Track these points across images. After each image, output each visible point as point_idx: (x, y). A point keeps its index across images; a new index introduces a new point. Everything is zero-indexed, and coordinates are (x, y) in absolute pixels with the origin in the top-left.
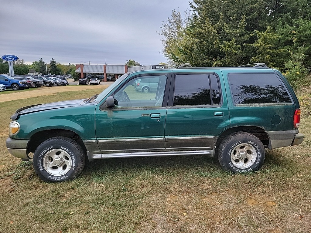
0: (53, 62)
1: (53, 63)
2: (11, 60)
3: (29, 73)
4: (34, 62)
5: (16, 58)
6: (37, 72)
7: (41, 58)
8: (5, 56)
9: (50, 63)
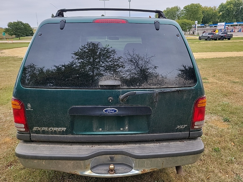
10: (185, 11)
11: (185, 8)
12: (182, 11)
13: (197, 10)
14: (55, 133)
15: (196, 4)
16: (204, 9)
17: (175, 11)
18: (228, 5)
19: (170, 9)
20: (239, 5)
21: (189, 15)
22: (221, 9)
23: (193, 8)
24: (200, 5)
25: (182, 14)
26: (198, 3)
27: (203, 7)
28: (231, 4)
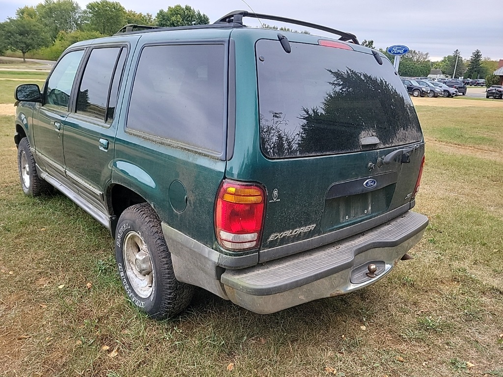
0: (477, 55)
1: (477, 58)
2: (399, 53)
3: (428, 76)
4: (447, 57)
5: (406, 51)
6: (443, 73)
7: (457, 50)
8: (393, 47)
9: (471, 58)
10: (90, 12)
11: (91, 7)
12: (85, 12)
13: (117, 16)
14: (298, 237)
15: (113, 4)
16: (130, 16)
17: (67, 11)
18: (173, 15)
19: (54, 3)
20: (190, 18)
21: (102, 24)
22: (161, 21)
23: (107, 10)
24: (121, 6)
25: (85, 20)
26: (117, 2)
27: (127, 11)
28: (177, 14)
